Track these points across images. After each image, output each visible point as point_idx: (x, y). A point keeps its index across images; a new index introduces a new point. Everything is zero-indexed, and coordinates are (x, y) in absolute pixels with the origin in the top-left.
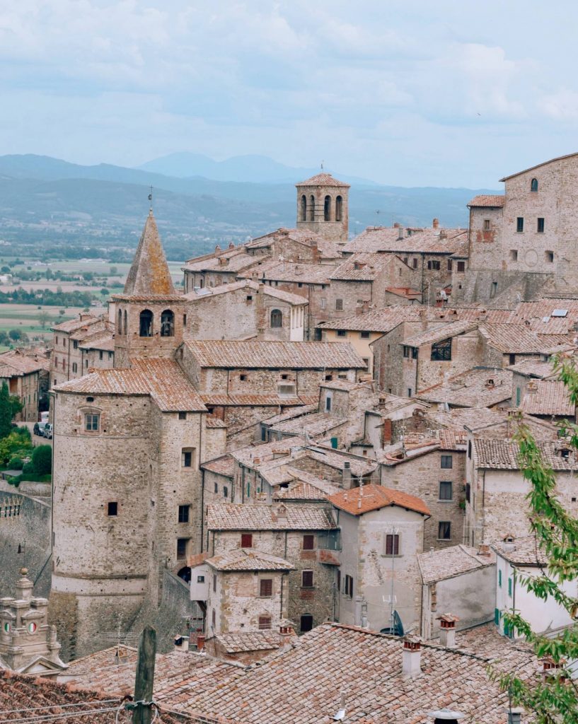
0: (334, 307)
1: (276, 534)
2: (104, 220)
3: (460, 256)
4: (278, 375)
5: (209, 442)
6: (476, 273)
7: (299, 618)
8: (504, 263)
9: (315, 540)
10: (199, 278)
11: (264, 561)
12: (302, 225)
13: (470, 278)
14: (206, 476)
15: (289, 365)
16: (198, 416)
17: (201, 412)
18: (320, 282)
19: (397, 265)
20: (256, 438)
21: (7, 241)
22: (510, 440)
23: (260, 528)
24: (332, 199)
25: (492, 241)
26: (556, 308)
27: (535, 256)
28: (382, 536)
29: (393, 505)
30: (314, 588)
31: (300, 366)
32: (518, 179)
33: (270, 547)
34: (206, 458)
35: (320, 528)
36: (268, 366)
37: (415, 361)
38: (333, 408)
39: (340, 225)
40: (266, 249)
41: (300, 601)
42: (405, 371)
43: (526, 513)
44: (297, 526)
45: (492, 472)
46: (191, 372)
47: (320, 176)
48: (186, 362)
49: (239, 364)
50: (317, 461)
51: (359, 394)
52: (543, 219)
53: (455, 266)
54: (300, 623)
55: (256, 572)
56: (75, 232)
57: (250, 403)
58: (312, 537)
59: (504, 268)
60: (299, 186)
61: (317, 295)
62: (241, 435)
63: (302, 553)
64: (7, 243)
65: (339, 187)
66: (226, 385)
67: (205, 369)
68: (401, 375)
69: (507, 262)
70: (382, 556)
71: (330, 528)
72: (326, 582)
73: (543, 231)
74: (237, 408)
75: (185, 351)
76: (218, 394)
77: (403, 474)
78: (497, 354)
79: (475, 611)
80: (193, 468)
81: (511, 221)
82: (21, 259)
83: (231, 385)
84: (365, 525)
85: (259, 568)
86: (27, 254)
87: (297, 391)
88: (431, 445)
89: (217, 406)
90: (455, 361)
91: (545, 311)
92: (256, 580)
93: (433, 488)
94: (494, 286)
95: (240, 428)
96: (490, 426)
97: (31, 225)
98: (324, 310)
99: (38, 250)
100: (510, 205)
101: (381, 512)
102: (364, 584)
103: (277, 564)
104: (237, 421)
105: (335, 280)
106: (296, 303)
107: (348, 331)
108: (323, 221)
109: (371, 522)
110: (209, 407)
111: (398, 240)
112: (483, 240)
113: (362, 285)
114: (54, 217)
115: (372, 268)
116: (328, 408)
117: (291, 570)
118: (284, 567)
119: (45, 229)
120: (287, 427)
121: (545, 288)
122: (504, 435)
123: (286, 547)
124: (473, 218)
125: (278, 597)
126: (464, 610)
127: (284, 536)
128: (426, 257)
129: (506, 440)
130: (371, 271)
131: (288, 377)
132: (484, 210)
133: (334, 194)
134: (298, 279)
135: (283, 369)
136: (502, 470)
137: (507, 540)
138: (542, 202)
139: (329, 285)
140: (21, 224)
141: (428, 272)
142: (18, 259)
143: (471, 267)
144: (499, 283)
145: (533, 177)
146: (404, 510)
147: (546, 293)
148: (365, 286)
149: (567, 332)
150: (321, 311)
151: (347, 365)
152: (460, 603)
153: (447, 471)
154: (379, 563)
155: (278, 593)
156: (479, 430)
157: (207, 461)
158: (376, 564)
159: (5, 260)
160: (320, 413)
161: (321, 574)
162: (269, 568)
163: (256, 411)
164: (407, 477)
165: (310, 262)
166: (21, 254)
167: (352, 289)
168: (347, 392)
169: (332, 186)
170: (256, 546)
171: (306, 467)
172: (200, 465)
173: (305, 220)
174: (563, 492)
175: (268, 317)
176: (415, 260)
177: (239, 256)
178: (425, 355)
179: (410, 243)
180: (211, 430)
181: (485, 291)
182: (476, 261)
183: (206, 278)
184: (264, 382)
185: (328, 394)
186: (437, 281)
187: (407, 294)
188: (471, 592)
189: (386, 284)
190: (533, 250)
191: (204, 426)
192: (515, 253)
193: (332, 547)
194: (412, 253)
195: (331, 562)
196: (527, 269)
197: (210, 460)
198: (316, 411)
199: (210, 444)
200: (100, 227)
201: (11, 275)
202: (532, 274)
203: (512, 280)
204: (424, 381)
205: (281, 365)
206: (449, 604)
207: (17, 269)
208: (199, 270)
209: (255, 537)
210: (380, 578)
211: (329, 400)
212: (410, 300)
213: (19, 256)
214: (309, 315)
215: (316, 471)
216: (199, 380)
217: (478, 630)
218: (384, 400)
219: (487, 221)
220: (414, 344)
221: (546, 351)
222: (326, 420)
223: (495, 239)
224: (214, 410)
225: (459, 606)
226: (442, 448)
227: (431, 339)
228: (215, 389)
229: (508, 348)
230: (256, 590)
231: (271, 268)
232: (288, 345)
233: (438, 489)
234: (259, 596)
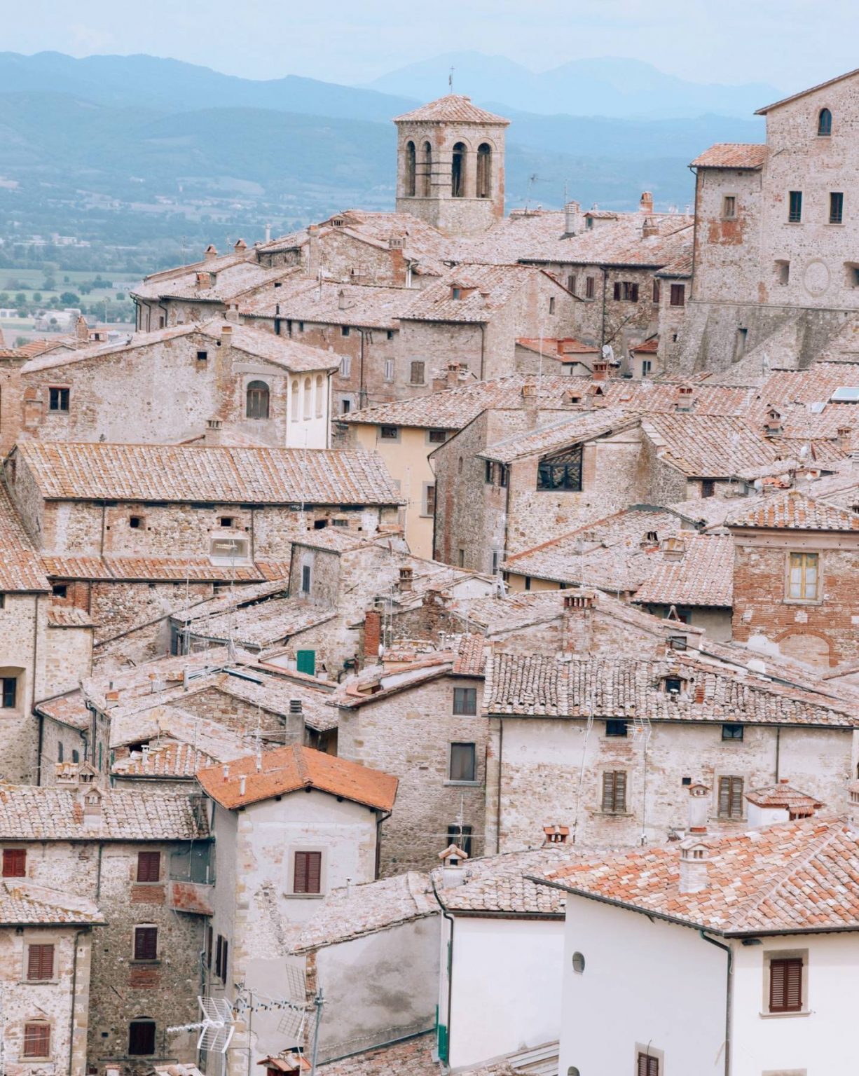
0: (406, 377)
1: (79, 849)
2: (290, 197)
3: (676, 272)
4: (213, 518)
5: (53, 656)
6: (706, 308)
7: (127, 1027)
8: (762, 287)
9: (164, 862)
10: (157, 313)
11: (41, 905)
12: (407, 204)
13: (696, 316)
14: (45, 729)
15: (235, 497)
16: (29, 602)
17: (38, 594)
18: (383, 325)
19: (543, 290)
20: (159, 649)
21: (84, 238)
22: (568, 656)
23: (43, 836)
24: (469, 149)
25: (740, 242)
26: (842, 384)
27: (825, 273)
28: (286, 853)
29: (309, 789)
30: (159, 963)
31: (259, 498)
32: (792, 108)
33: (66, 877)
34: (48, 691)
35: (172, 836)
36: (190, 497)
37: (504, 490)
38: (313, 588)
39: (485, 206)
40: (292, 254)
41: (129, 990)
42: (488, 513)
43: (587, 808)
44: (126, 833)
45: (519, 723)
46: (28, 509)
47: (446, 100)
48: (21, 487)
49: (125, 493)
50: (233, 698)
51: (363, 558)
52: (800, 194)
53: (666, 293)
54: (127, 1039)
55: (20, 928)
56: (227, 220)
57: (148, 576)
58: (158, 855)
59: (762, 299)
60: (402, 122)
61: (377, 352)
62: (127, 642)
63: (135, 889)
64: (84, 244)
65: (483, 124)
66: (98, 537)
67: (52, 502)
68: (480, 520)
69: (768, 286)
70: (286, 896)
71: (195, 836)
72: (185, 950)
73: (840, 220)
74: (118, 586)
75: (18, 464)
76: (79, 555)
77: (374, 725)
78: (676, 479)
79: (397, 1011)
80: (19, 711)
81: (778, 199)
82: (105, 277)
83: (110, 536)
84: (251, 830)
85: (26, 921)
86: (121, 266)
87: (253, 552)
88: (433, 665)
89: (74, 580)
90: (588, 493)
91: (820, 390)
92: (19, 947)
93: (435, 756)
94: (741, 336)
95: (124, 627)
96: (527, 626)
97: (136, 206)
98: (391, 384)
99: (145, 258)
100: (776, 165)
101: (286, 803)
102: (246, 954)
103: (66, 911)
104: (118, 613)
105: (409, 320)
106: (299, 369)
107: (401, 427)
108: (450, 196)
109: (264, 826)
110: (58, 584)
111: (562, 238)
112: (721, 239)
113: (463, 333)
114: (185, 189)
115: (484, 295)
116: (306, 588)
117: (97, 924)
118: (81, 919)
119: (164, 214)
120: (218, 627)
121: (841, 340)
122: (555, 645)
123: (99, 875)
124: (702, 192)
125: (66, 983)
126: (375, 1008)
127: (96, 853)
128: (611, 274)
129: (559, 656)
130: (483, 302)
131: (234, 523)
132: (726, 176)
133: (475, 140)
134: (342, 319)
135: (222, 504)
136: (537, 718)
137: (447, 862)
138: (839, 159)
139: (398, 330)
140: (116, 203)
141: (615, 305)
142: (99, 278)
143: (698, 296)
144: (752, 332)
145: (823, 105)
146: (334, 801)
147: (844, 353)
148: (470, 333)
149: (834, 435)
150: (386, 386)
151: (362, 499)
152: (366, 993)
153: (466, 719)
154: (280, 911)
155: (67, 973)
156: (505, 635)
157: (50, 696)
158: (272, 913)
159: (71, 280)
160: (292, 598)
161: (175, 933)
162: (47, 921)
163: (160, 590)
164: (381, 733)
165: (385, 283)
166: (108, 267)
167: (443, 339)
168: (337, 554)
169: (468, 123)
170: (35, 873)
171: (210, 710)
172: (34, 705)
173: (413, 194)
174: (664, 765)
175: (240, 396)
176: (590, 281)
177: (239, 266)
178: (525, 478)
179: (585, 245)
180: (59, 632)
181: (723, 347)
182: (708, 281)
183: (170, 314)
184: (182, 531)
185: (306, 558)
186: (631, 326)
187: (560, 351)
188: (389, 971)
189: (518, 330)
190: (818, 260)
191: (43, 622)
192: (784, 267)
193: (199, 877)
194: (584, 265)
195: (194, 907)
196: (808, 302)
197: (55, 694)
198: (283, 594)
199: (56, 660)
200: (280, 210)
201: (79, 311)
202: (816, 311)
203: (778, 322)
204: (523, 534)
205: (220, 496)
206: (343, 996)
207: (95, 297)
208: (155, 297)
209: (32, 856)
210: (281, 941)
211: (307, 570)
212: (565, 364)
213: (104, 270)
214: (361, 394)
215: (231, 720)
216: (42, 526)
217: (399, 1050)
218: (410, 571)
219: (730, 199)
220: (503, 457)
221: (746, 474)
222: (297, 613)
223: (745, 237)
224: (68, 590)
225: (364, 1000)
226: (455, 671)
227: (539, 445)
228: (75, 545)
229: (701, 466)
230: (18, 967)
231: (298, 294)
232: (243, 455)
233: (447, 759)
234: (25, 979)
